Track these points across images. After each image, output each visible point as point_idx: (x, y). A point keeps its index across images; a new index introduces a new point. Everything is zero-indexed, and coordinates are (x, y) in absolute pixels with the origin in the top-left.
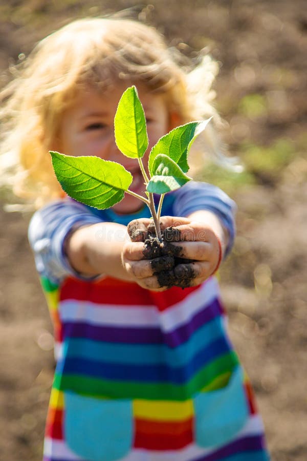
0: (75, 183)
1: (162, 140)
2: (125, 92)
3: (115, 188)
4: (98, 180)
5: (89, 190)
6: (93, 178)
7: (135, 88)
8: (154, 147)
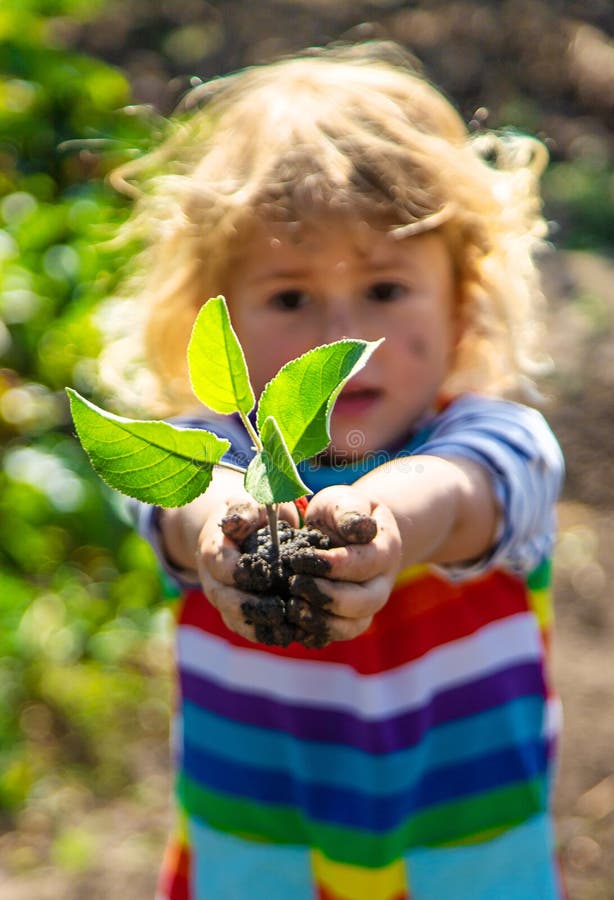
0: (118, 455)
1: (287, 369)
2: (206, 305)
3: (196, 463)
4: (163, 449)
5: (147, 469)
6: (153, 445)
7: (224, 300)
8: (271, 383)
